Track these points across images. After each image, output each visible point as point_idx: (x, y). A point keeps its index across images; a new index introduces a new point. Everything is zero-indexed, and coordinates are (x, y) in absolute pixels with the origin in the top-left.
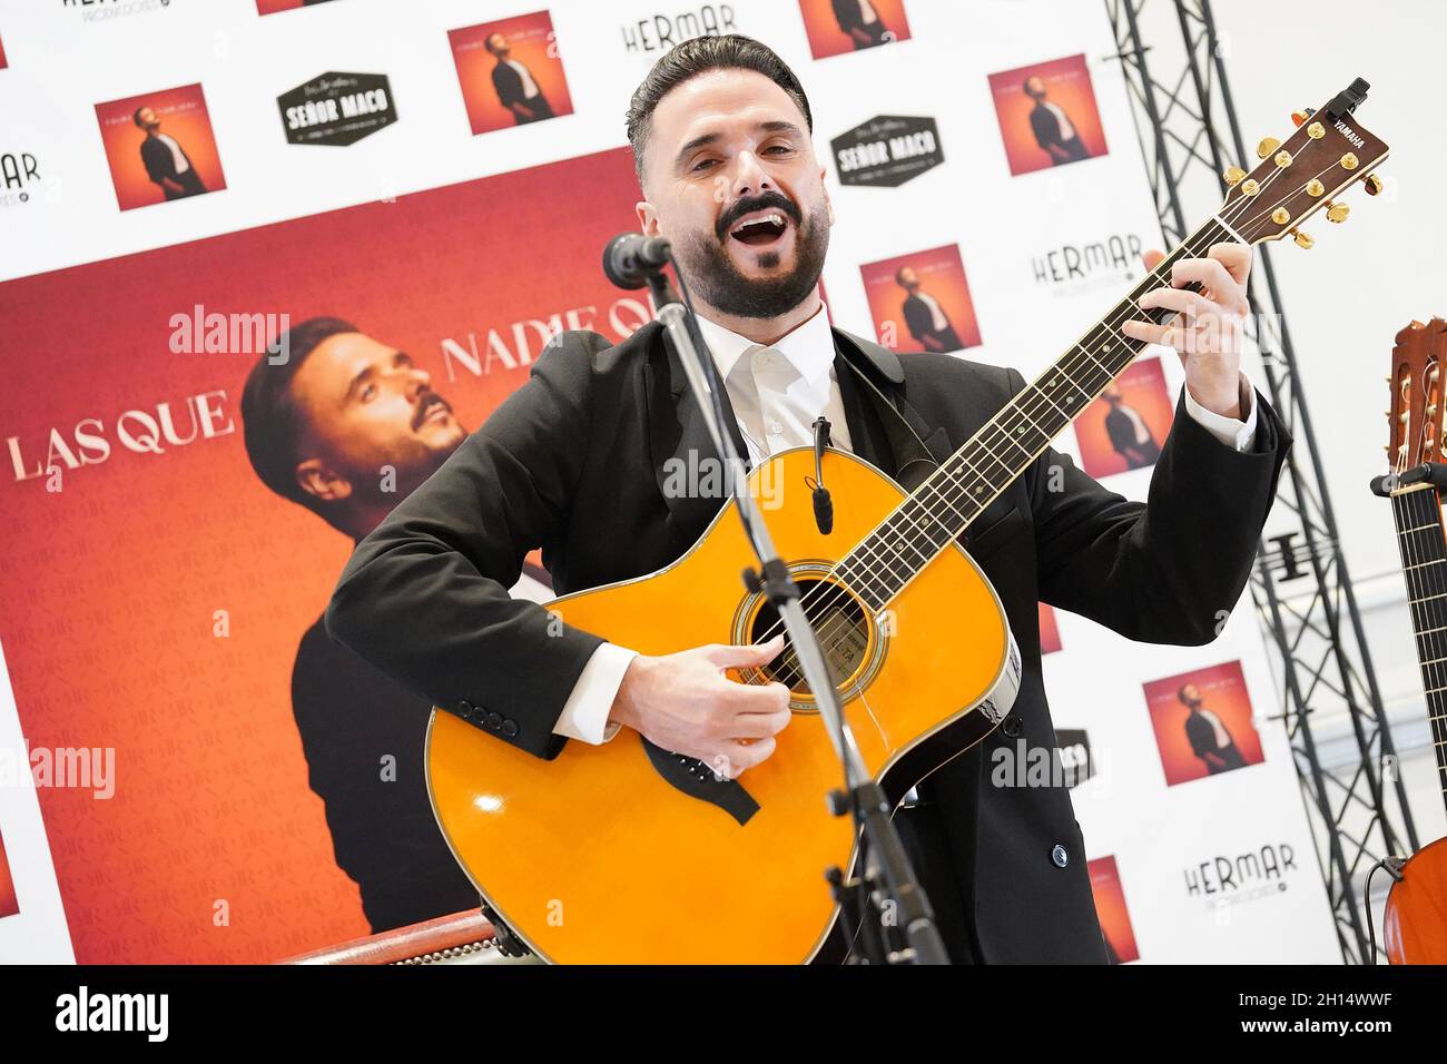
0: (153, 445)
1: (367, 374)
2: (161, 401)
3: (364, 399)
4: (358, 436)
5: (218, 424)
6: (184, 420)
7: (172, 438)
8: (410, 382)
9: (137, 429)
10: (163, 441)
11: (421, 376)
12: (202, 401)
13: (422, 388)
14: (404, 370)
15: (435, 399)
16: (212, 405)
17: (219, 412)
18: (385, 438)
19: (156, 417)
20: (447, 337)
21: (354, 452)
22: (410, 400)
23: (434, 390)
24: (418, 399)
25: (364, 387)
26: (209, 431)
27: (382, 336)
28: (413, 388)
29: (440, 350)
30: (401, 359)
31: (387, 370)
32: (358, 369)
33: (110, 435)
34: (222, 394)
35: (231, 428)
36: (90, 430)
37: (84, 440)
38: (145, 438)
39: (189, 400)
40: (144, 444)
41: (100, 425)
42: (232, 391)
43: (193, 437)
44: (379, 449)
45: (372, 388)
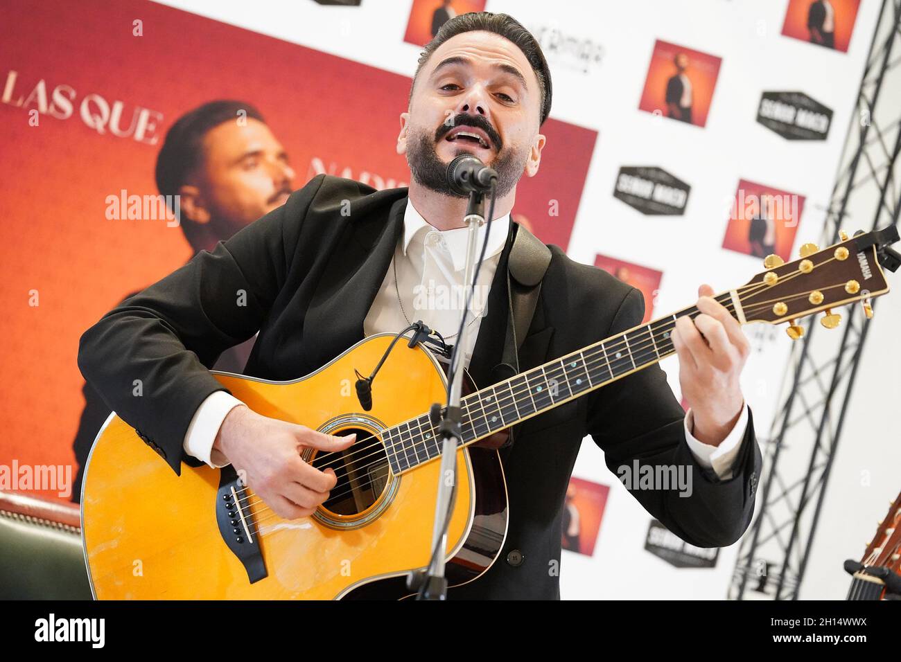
0: (100, 126)
1: (257, 154)
2: (120, 100)
3: (247, 168)
4: (231, 189)
5: (148, 134)
6: (127, 120)
7: (114, 127)
8: (281, 173)
9: (94, 110)
10: (107, 126)
11: (290, 173)
12: (144, 115)
13: (286, 182)
14: (281, 163)
16: (151, 120)
17: (152, 127)
18: (246, 199)
19: (111, 108)
20: (318, 156)
22: (275, 183)
24: (280, 187)
25: (250, 161)
26: (139, 135)
27: (278, 135)
28: (280, 179)
30: (283, 156)
31: (271, 158)
32: (254, 146)
33: (76, 105)
34: (160, 117)
35: (154, 141)
36: (65, 94)
37: (58, 98)
38: (98, 118)
39: (136, 111)
40: (95, 121)
41: (73, 94)
42: (167, 118)
43: (128, 133)
44: (239, 206)
45: (255, 165)
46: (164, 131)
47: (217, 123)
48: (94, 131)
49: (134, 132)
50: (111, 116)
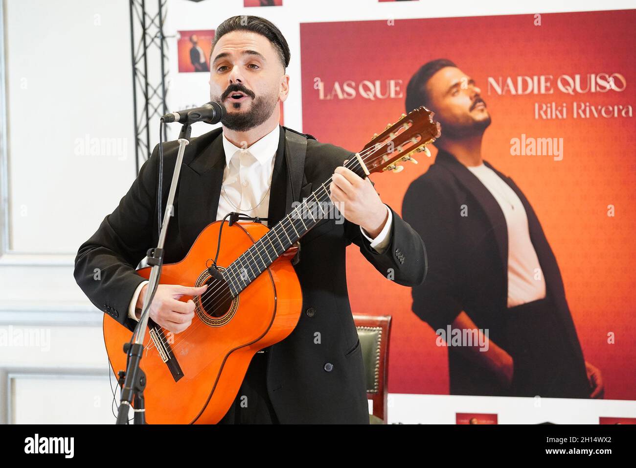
0: (371, 96)
1: (457, 85)
3: (453, 95)
4: (448, 109)
5: (397, 93)
6: (384, 89)
8: (473, 92)
9: (367, 89)
10: (375, 96)
11: (478, 90)
12: (392, 83)
13: (477, 95)
14: (471, 86)
15: (480, 100)
16: (396, 85)
18: (458, 112)
19: (374, 85)
20: (491, 76)
21: (445, 115)
22: (471, 99)
23: (481, 97)
24: (474, 99)
25: (454, 90)
26: (393, 95)
27: (465, 71)
28: (473, 95)
29: (487, 81)
30: (471, 82)
31: (465, 85)
32: (454, 82)
33: (357, 89)
34: (401, 81)
35: (401, 96)
36: (349, 85)
37: (348, 89)
38: (369, 93)
39: (388, 82)
40: (368, 95)
41: (353, 84)
42: (404, 81)
43: (386, 96)
44: (455, 116)
45: (458, 91)
46: (405, 90)
47: (432, 75)
48: (369, 100)
49: (389, 95)
50: (376, 89)
